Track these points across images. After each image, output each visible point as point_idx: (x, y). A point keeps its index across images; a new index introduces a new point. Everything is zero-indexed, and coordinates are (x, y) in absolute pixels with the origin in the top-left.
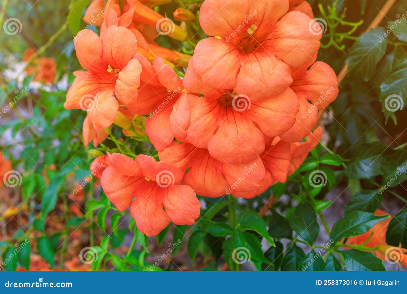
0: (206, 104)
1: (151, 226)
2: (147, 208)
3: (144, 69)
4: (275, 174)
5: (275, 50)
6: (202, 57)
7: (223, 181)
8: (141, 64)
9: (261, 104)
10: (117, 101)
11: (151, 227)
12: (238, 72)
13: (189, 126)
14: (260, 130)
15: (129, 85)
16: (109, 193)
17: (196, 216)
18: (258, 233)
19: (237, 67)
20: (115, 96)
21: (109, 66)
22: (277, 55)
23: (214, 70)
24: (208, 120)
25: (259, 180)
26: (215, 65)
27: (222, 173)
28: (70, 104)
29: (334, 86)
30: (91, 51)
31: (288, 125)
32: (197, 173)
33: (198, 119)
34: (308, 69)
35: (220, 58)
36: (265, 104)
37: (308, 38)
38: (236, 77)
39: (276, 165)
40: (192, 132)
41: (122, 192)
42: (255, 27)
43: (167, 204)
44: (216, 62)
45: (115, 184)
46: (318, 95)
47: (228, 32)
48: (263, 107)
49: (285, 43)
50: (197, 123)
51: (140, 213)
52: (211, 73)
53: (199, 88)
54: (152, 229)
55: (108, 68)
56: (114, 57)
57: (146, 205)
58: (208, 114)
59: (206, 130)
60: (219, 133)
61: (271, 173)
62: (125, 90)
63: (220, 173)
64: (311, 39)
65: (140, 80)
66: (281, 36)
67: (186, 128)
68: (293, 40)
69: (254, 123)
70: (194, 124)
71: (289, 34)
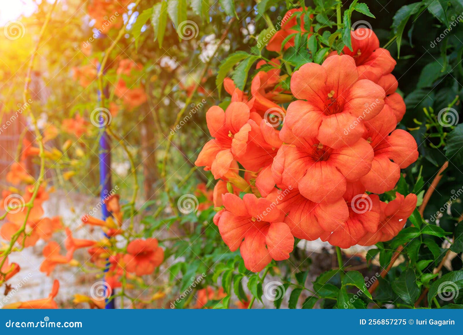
0: (297, 152)
1: (255, 261)
2: (252, 245)
3: (252, 129)
4: (366, 225)
5: (350, 109)
6: (292, 113)
7: (315, 223)
8: (251, 126)
9: (341, 151)
10: (232, 155)
11: (255, 263)
12: (320, 124)
13: (284, 169)
14: (341, 173)
15: (240, 141)
16: (223, 234)
17: (291, 250)
18: (358, 287)
19: (319, 120)
20: (231, 152)
21: (230, 132)
22: (351, 112)
23: (300, 122)
24: (298, 164)
25: (343, 219)
26: (301, 119)
27: (315, 216)
28: (200, 161)
29: (413, 148)
30: (217, 121)
31: (364, 169)
32: (294, 216)
33: (290, 163)
34: (390, 134)
35: (305, 114)
36: (344, 152)
37: (373, 97)
38: (319, 129)
39: (366, 216)
40: (286, 174)
41: (233, 232)
42: (333, 92)
43: (268, 240)
44: (301, 117)
45: (228, 225)
46: (398, 154)
47: (312, 95)
48: (343, 153)
49: (356, 102)
50: (290, 167)
51: (247, 250)
52: (298, 125)
53: (291, 139)
54: (256, 264)
55: (229, 134)
56: (232, 123)
57: (251, 243)
58: (298, 160)
59: (296, 172)
60: (307, 174)
61: (362, 224)
62: (237, 144)
63: (313, 216)
64: (376, 98)
65: (248, 136)
66: (353, 97)
67: (282, 172)
68: (361, 99)
69: (337, 168)
70: (287, 168)
71: (358, 95)
